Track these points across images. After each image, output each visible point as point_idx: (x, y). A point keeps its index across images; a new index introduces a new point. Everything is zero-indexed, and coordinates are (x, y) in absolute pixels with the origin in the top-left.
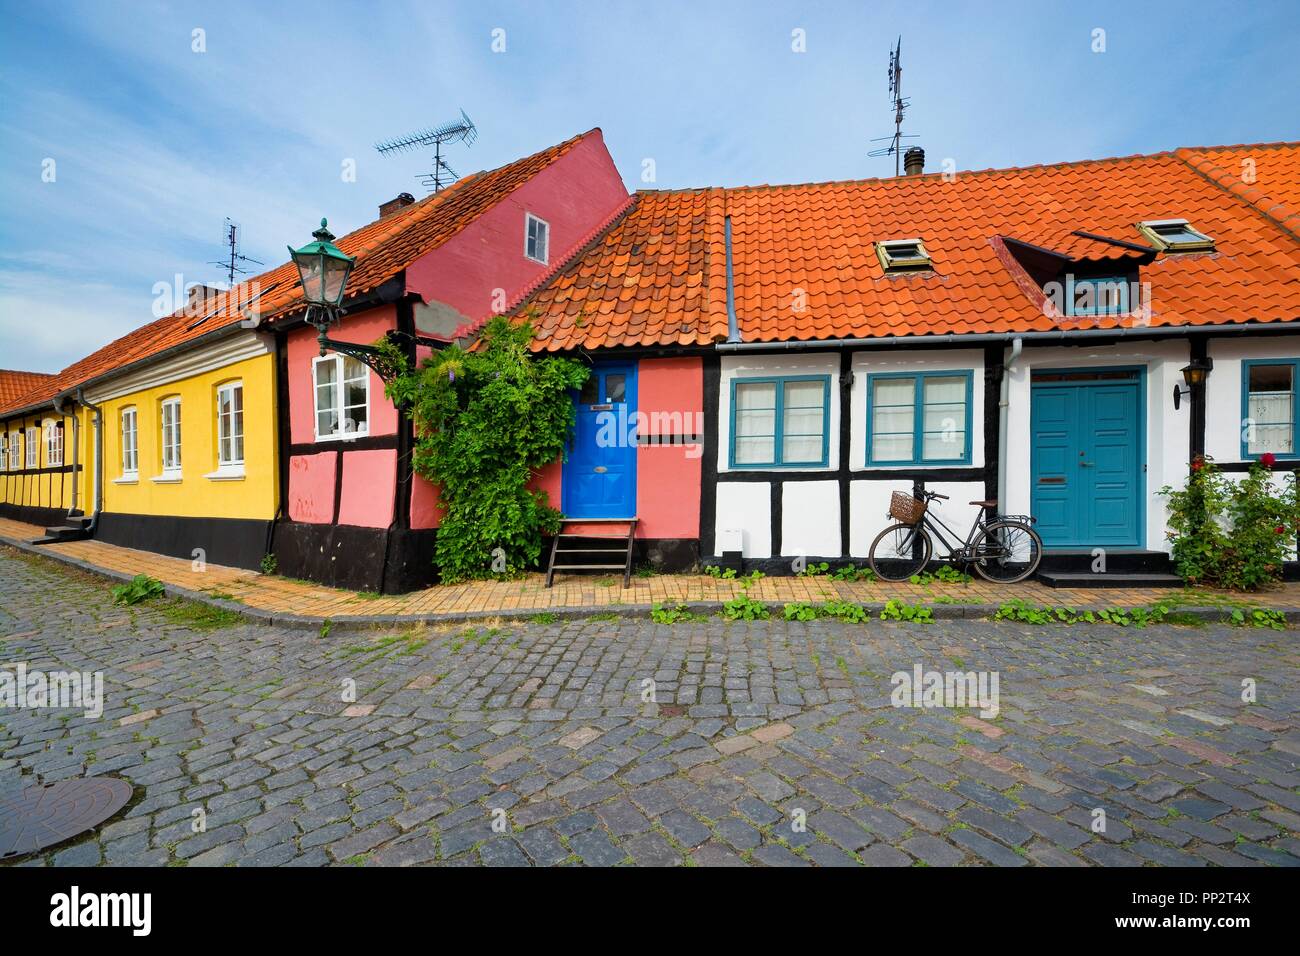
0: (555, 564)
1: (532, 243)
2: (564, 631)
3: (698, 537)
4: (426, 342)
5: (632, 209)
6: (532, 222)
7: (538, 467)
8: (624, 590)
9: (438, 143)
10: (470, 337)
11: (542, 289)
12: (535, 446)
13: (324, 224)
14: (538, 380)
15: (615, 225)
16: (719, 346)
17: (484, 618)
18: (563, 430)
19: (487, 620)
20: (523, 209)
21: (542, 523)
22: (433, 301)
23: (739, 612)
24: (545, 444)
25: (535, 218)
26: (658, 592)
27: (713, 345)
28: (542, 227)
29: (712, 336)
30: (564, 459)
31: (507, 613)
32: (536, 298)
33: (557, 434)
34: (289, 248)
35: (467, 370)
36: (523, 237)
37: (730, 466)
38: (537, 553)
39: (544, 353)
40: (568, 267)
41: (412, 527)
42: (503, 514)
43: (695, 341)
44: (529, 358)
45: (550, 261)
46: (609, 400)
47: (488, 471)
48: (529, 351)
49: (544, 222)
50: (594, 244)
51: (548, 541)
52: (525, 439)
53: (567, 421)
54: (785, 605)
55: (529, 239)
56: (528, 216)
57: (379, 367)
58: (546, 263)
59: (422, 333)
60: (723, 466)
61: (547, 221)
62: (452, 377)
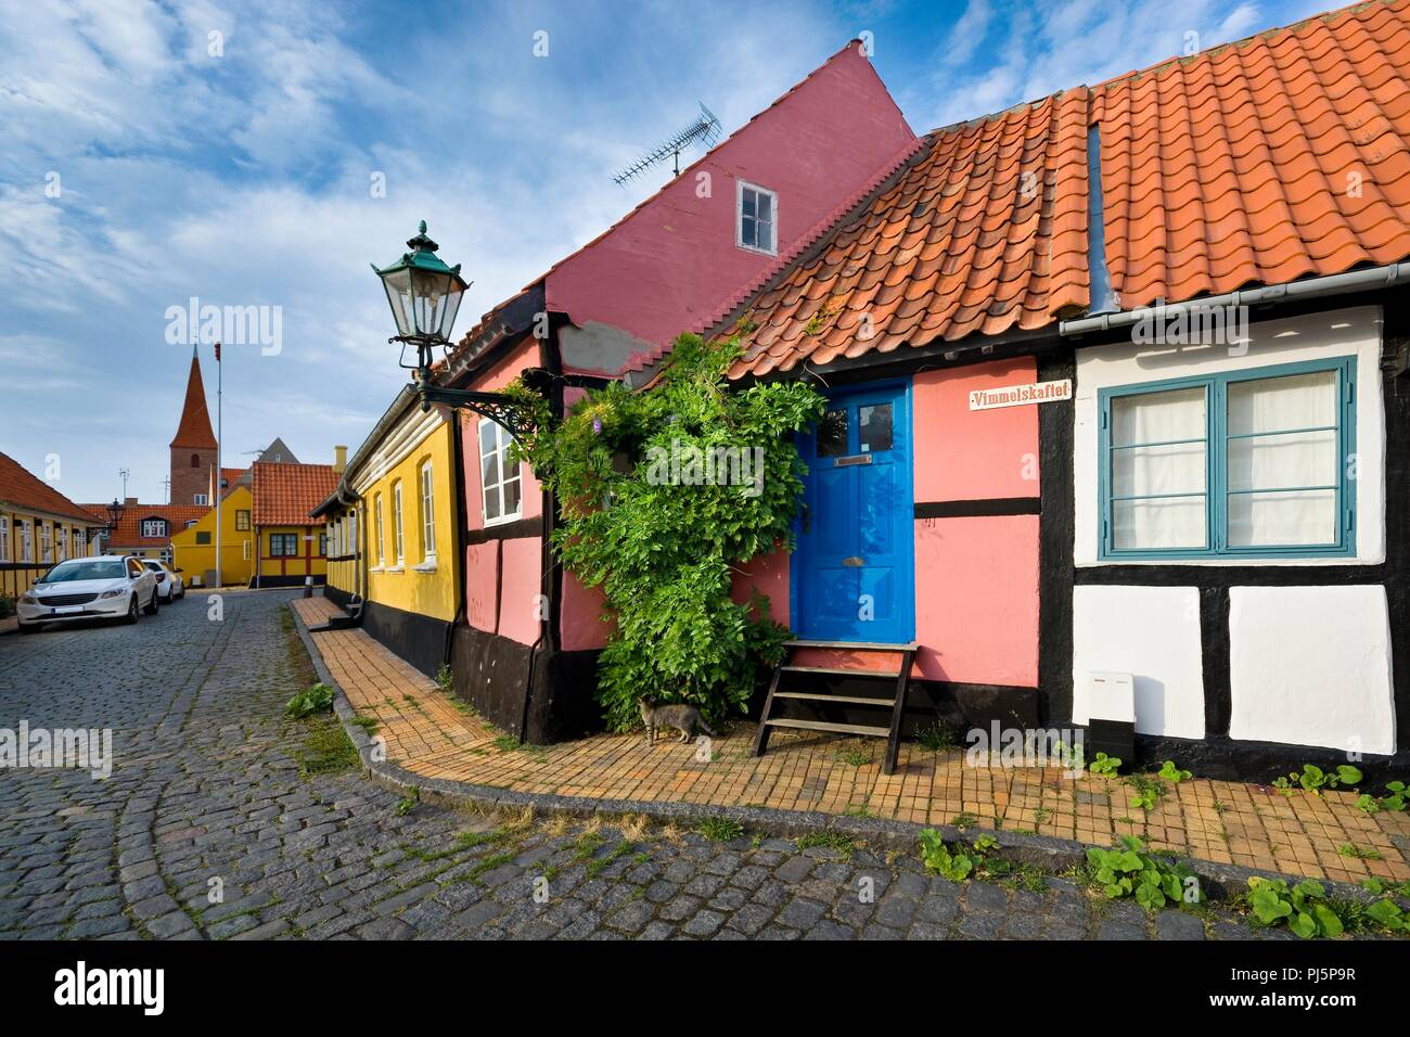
0: (770, 718)
1: (749, 227)
2: (746, 863)
3: (1035, 685)
4: (576, 381)
5: (921, 155)
6: (748, 194)
7: (744, 560)
8: (884, 778)
9: (677, 153)
10: (648, 370)
11: (762, 291)
12: (735, 527)
13: (424, 229)
14: (739, 423)
15: (890, 184)
16: (1067, 327)
17: (621, 815)
18: (783, 501)
19: (626, 819)
20: (731, 176)
21: (756, 646)
22: (590, 322)
23: (1126, 883)
24: (752, 525)
25: (751, 187)
26: (945, 794)
27: (1054, 325)
28: (765, 200)
29: (1052, 309)
30: (789, 547)
31: (660, 811)
32: (755, 305)
33: (772, 507)
34: (373, 267)
35: (620, 413)
36: (734, 218)
37: (1102, 554)
38: (744, 695)
39: (749, 379)
40: (810, 254)
41: (563, 649)
42: (686, 635)
43: (1015, 325)
44: (726, 390)
45: (780, 250)
46: (865, 447)
47: (664, 568)
48: (725, 379)
49: (767, 193)
50: (854, 216)
51: (764, 676)
52: (717, 516)
53: (788, 485)
54: (1252, 881)
55: (744, 219)
56: (741, 185)
57: (510, 421)
58: (773, 252)
59: (570, 369)
60: (1085, 554)
61: (775, 190)
62: (596, 428)
